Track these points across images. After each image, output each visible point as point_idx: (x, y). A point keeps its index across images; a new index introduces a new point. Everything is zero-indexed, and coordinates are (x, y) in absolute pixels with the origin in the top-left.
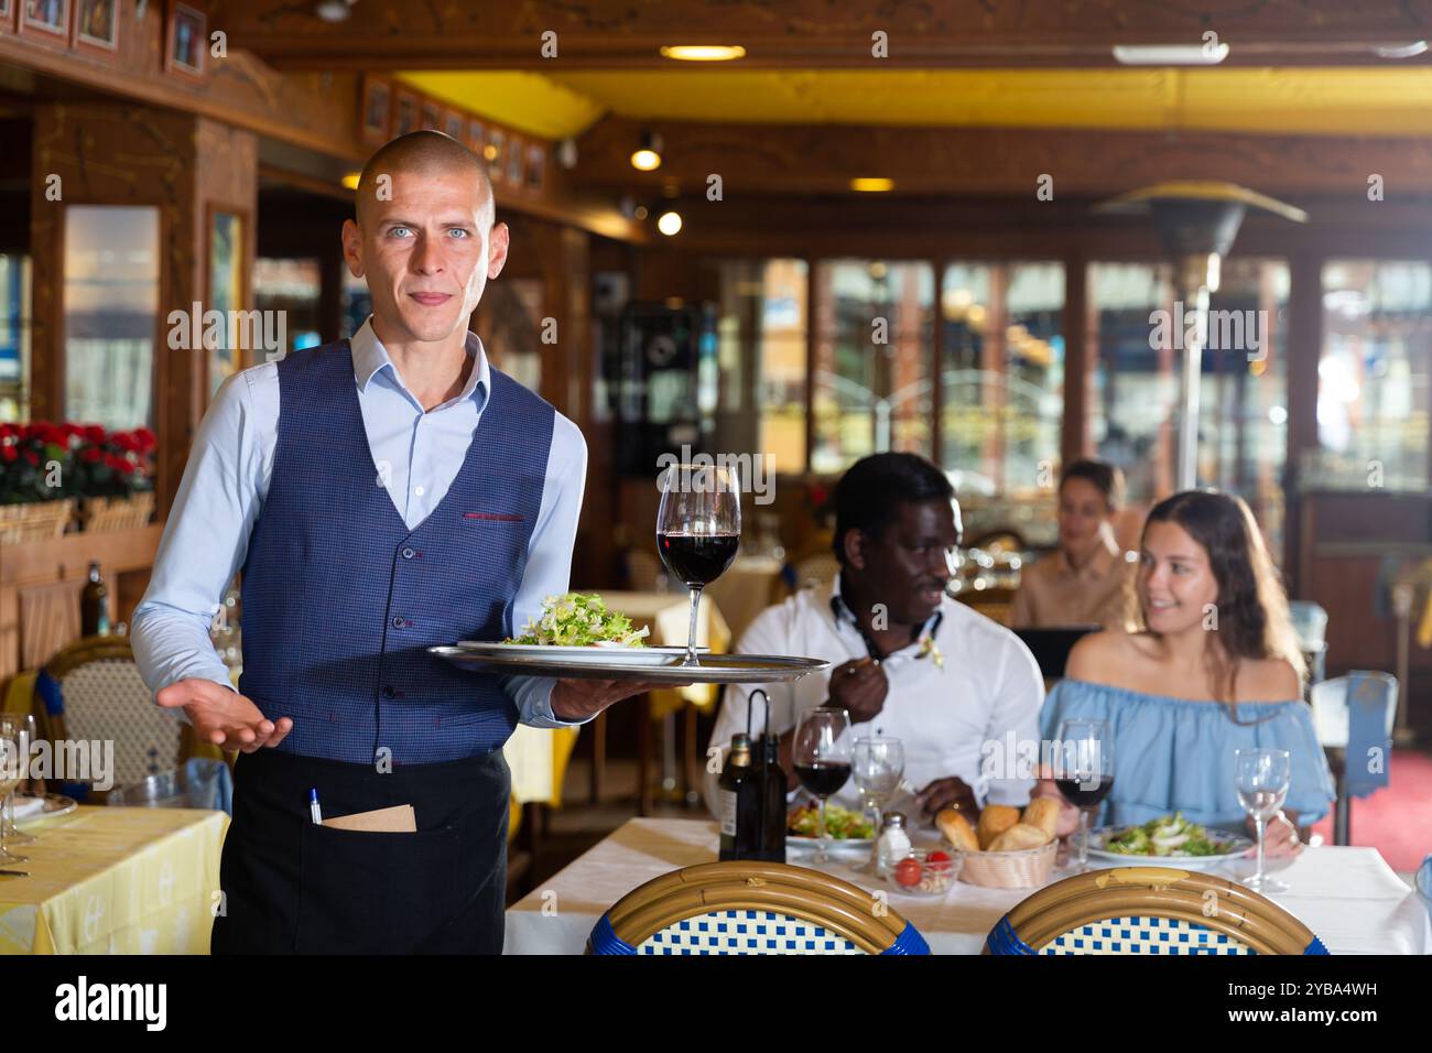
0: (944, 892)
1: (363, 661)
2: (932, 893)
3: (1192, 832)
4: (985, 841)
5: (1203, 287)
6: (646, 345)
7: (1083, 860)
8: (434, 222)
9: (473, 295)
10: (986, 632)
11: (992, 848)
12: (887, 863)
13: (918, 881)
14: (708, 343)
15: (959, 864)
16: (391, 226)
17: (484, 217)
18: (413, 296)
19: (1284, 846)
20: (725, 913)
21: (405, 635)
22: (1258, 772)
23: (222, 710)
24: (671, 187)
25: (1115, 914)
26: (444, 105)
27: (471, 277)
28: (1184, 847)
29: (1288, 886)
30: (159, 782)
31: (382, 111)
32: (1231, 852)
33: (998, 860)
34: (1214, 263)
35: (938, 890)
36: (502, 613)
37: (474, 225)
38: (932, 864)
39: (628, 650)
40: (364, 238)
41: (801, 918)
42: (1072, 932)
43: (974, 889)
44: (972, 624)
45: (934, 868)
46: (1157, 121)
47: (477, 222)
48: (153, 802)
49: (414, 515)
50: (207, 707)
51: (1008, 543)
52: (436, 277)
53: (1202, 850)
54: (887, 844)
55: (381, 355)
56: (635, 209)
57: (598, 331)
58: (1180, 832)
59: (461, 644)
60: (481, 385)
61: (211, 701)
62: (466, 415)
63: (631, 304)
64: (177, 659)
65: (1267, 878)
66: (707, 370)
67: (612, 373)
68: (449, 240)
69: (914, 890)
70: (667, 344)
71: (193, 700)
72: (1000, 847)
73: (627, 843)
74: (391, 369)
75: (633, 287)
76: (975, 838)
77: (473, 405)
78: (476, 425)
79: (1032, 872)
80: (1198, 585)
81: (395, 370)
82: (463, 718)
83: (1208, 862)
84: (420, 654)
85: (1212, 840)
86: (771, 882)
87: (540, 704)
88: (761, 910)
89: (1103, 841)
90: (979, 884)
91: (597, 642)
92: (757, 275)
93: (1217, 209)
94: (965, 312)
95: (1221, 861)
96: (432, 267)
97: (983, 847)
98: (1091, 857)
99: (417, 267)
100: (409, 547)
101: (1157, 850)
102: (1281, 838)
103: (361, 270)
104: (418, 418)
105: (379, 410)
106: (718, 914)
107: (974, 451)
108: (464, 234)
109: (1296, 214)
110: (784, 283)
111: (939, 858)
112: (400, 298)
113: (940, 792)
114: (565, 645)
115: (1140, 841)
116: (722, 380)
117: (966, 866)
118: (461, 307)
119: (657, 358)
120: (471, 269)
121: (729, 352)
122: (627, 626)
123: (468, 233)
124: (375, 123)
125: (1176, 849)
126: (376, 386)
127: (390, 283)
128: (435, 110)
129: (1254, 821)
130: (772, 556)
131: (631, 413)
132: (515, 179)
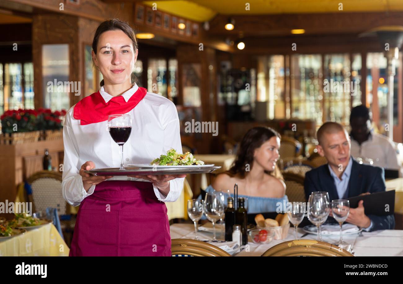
5: (393, 58)
6: (234, 82)
24: (241, 35)
26: (163, 12)
31: (142, 14)
34: (397, 51)
56: (230, 42)
67: (224, 91)
70: (241, 81)
75: (232, 64)
86: (189, 245)
88: (186, 255)
93: (397, 34)
119: (238, 86)
124: (139, 18)
128: (160, 14)
131: (231, 102)
132: (189, 34)
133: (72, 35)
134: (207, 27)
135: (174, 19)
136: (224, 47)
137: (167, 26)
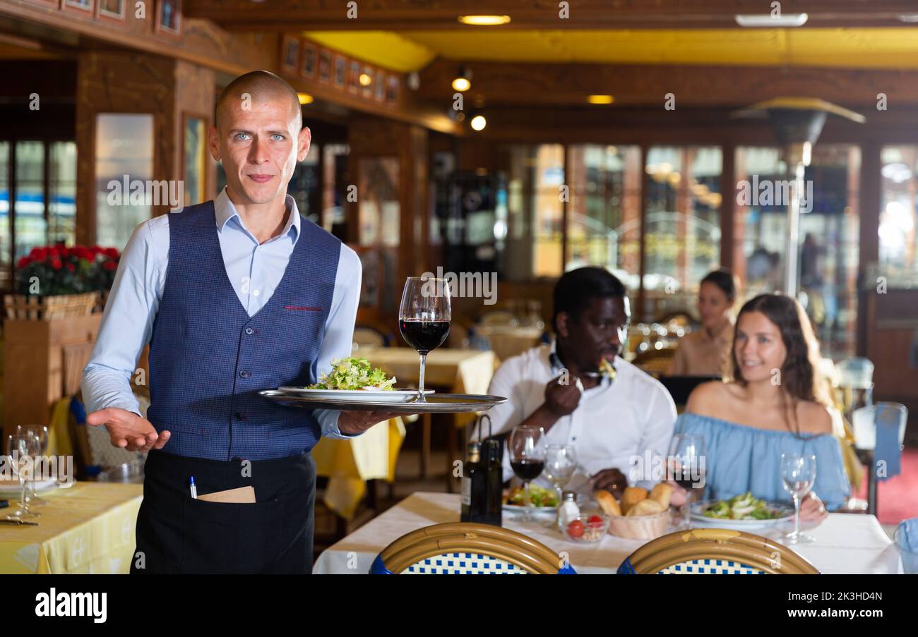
0: (598, 541)
1: (223, 398)
2: (590, 542)
3: (757, 505)
4: (625, 510)
5: (800, 162)
6: (463, 197)
7: (687, 522)
8: (263, 130)
9: (288, 173)
10: (643, 381)
11: (628, 514)
12: (563, 523)
13: (582, 534)
14: (501, 197)
15: (607, 524)
16: (236, 133)
17: (294, 126)
18: (250, 176)
19: (815, 514)
20: (452, 555)
21: (247, 383)
22: (795, 468)
23: (129, 427)
24: (479, 101)
25: (695, 557)
27: (286, 163)
28: (751, 514)
29: (814, 539)
30: (130, 468)
31: (294, 55)
32: (782, 517)
33: (632, 522)
34: (807, 149)
35: (595, 540)
36: (309, 368)
37: (287, 133)
38: (591, 524)
39: (382, 392)
40: (221, 138)
41: (499, 558)
42: (668, 568)
43: (618, 539)
44: (635, 377)
45: (592, 526)
46: (775, 60)
47: (289, 130)
48: (126, 480)
49: (252, 308)
50: (119, 425)
51: (682, 320)
52: (264, 165)
53: (763, 517)
54: (565, 511)
55: (232, 210)
56: (457, 114)
57: (433, 188)
58: (750, 505)
59: (280, 388)
60: (294, 227)
61: (122, 421)
62: (285, 246)
63: (456, 172)
64: (106, 397)
65: (801, 534)
66: (501, 211)
67: (443, 215)
68: (272, 142)
69: (580, 539)
70: (476, 197)
71: (110, 421)
72: (633, 514)
73: (408, 509)
74: (238, 218)
75: (457, 161)
76: (619, 508)
77: (290, 239)
78: (292, 251)
79: (654, 529)
80: (775, 351)
81: (239, 218)
82: (283, 432)
83: (766, 524)
84: (254, 395)
85: (771, 509)
86: (481, 536)
87: (331, 425)
88: (474, 553)
89: (703, 510)
90: (621, 536)
91: (364, 387)
92: (532, 154)
93: (809, 115)
94: (668, 176)
95: (776, 523)
96: (261, 159)
97: (624, 513)
98: (693, 520)
99: (252, 159)
100: (250, 327)
101: (735, 516)
102: (813, 508)
103: (219, 157)
104: (255, 248)
105: (231, 243)
106: (448, 555)
107: (667, 262)
108: (281, 138)
109: (858, 118)
110: (549, 159)
111: (595, 520)
112: (241, 177)
113: (605, 477)
114: (345, 389)
115: (725, 510)
116: (510, 219)
117: (612, 524)
118: (280, 182)
119: (470, 205)
120: (286, 159)
121: (516, 202)
122: (383, 377)
123: (284, 137)
124: (290, 62)
125: (746, 515)
126: (229, 228)
127: (237, 167)
129: (793, 499)
130: (536, 327)
131: (453, 237)
132: (380, 97)
133: (160, 96)
134: (414, 82)
135: (355, 65)
136: (442, 124)
137: (340, 81)
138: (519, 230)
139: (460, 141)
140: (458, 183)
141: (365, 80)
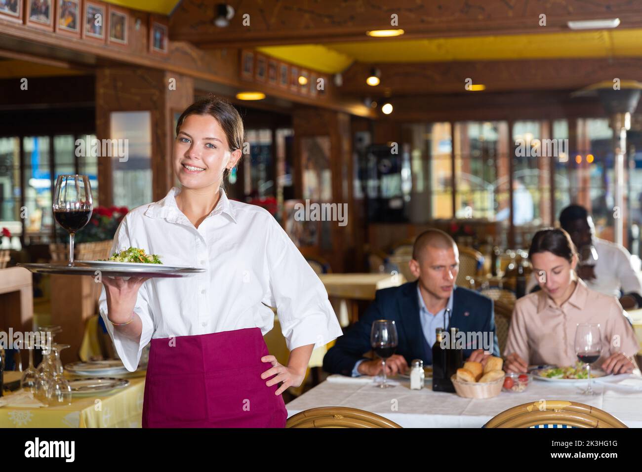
5: (623, 128)
6: (378, 163)
24: (388, 93)
26: (279, 61)
31: (250, 65)
34: (628, 118)
46: (603, 53)
56: (371, 103)
57: (356, 157)
63: (372, 145)
66: (406, 173)
67: (364, 176)
70: (387, 163)
75: (373, 137)
86: (345, 416)
92: (428, 130)
93: (629, 93)
110: (441, 133)
116: (413, 178)
119: (383, 169)
121: (417, 164)
124: (247, 70)
128: (275, 63)
131: (372, 194)
132: (314, 93)
133: (155, 98)
134: (339, 81)
135: (295, 70)
136: (361, 111)
137: (284, 82)
138: (420, 186)
139: (375, 122)
140: (374, 153)
141: (303, 80)
